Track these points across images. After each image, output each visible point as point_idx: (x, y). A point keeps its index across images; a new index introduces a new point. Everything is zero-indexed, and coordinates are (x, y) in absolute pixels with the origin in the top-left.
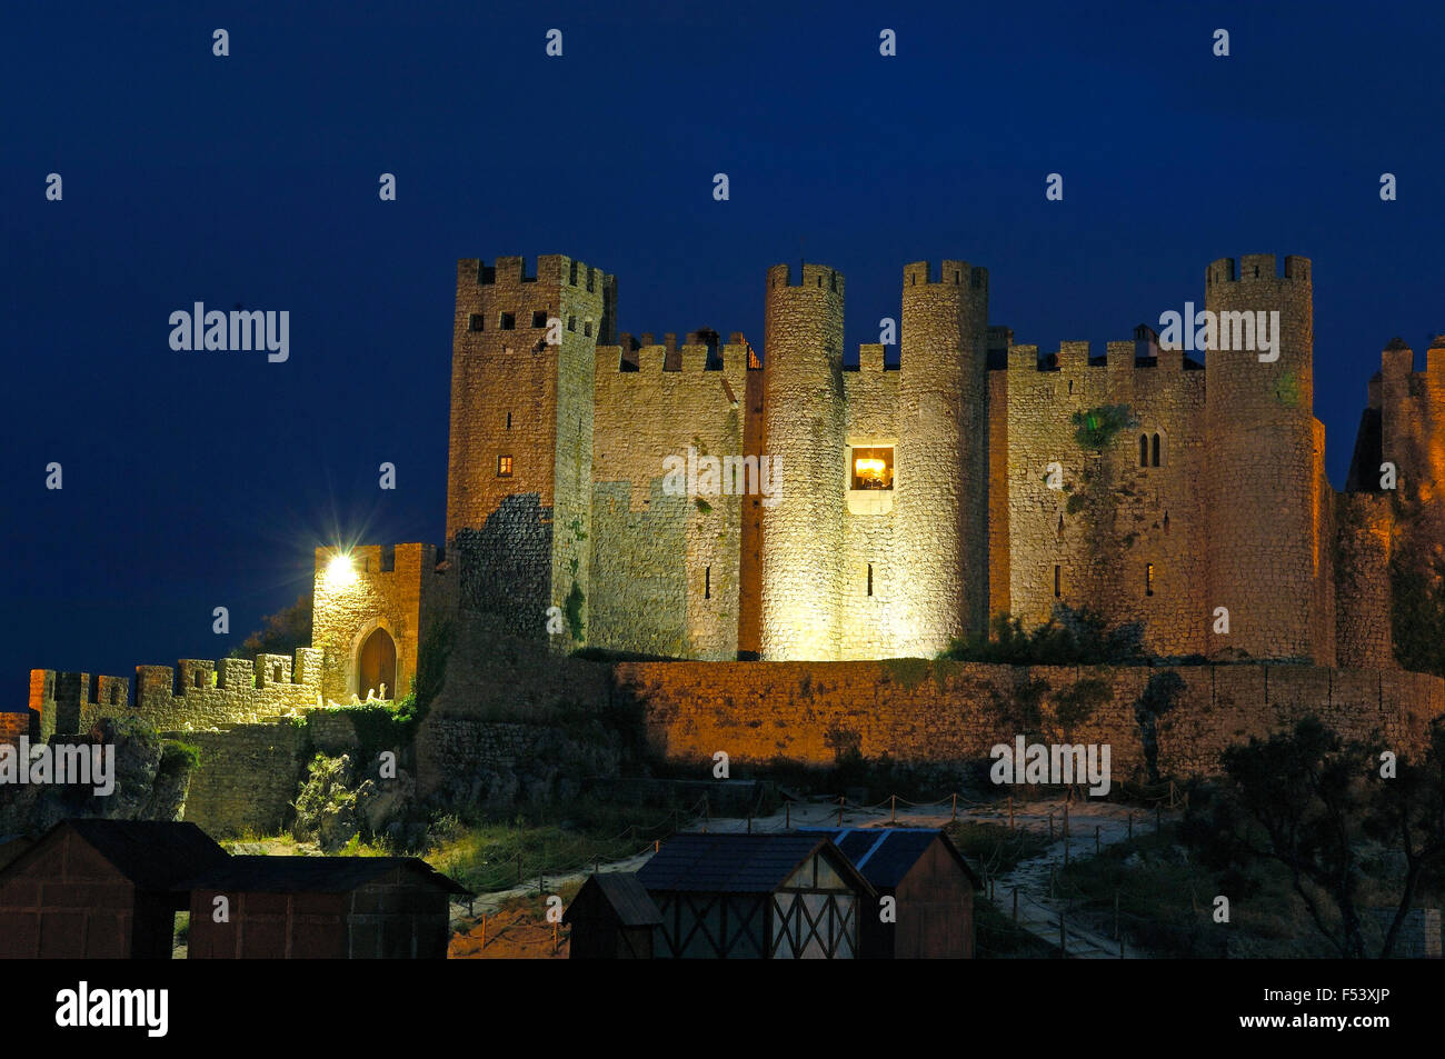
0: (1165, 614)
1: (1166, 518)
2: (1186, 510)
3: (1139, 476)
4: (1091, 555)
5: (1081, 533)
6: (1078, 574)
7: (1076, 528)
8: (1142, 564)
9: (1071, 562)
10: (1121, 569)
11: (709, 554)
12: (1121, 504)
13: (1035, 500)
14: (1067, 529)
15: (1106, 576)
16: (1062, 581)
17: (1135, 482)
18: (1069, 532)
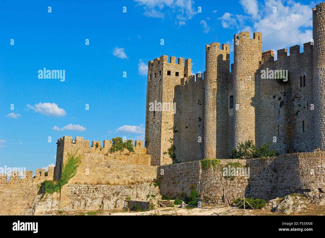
1: (308, 104)
2: (313, 100)
3: (299, 91)
4: (287, 120)
5: (284, 113)
6: (284, 127)
7: (283, 112)
8: (301, 121)
9: (282, 123)
10: (295, 124)
11: (201, 133)
12: (295, 101)
13: (272, 104)
14: (280, 112)
15: (291, 127)
16: (280, 130)
17: (298, 93)
18: (281, 113)
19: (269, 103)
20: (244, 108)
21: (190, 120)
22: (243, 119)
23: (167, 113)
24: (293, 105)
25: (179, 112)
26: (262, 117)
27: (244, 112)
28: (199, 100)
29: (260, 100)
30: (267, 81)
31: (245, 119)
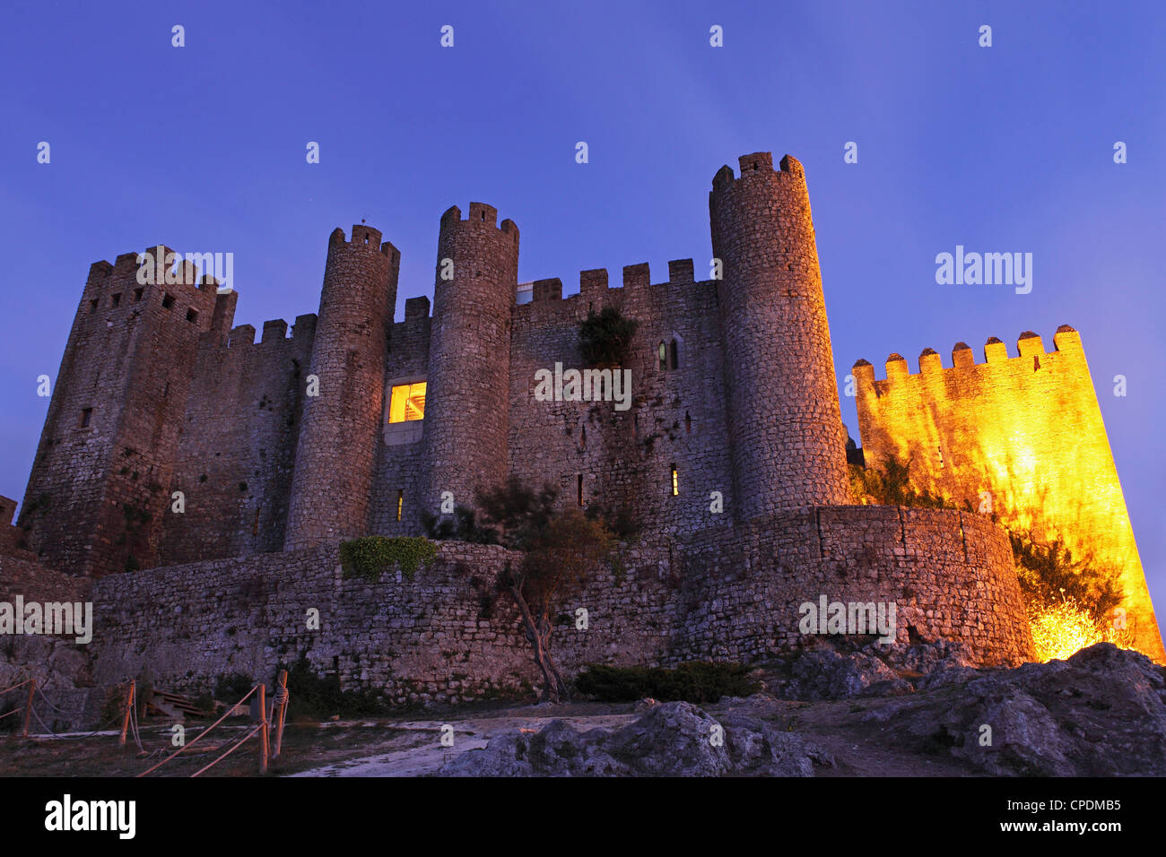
0: (691, 513)
1: (688, 417)
2: (706, 407)
3: (658, 380)
4: (612, 460)
5: (603, 440)
6: (601, 480)
7: (598, 436)
8: (665, 464)
9: (594, 470)
10: (644, 471)
11: (261, 496)
12: (641, 408)
13: (558, 413)
14: (589, 437)
15: (629, 481)
16: (584, 490)
17: (654, 386)
18: (591, 440)
19: (548, 410)
20: (473, 411)
21: (218, 454)
22: (469, 441)
23: (140, 422)
24: (636, 419)
25: (177, 429)
26: (517, 451)
27: (473, 420)
28: (265, 397)
29: (512, 402)
30: (540, 349)
31: (474, 442)
